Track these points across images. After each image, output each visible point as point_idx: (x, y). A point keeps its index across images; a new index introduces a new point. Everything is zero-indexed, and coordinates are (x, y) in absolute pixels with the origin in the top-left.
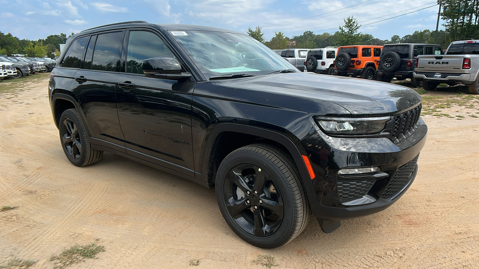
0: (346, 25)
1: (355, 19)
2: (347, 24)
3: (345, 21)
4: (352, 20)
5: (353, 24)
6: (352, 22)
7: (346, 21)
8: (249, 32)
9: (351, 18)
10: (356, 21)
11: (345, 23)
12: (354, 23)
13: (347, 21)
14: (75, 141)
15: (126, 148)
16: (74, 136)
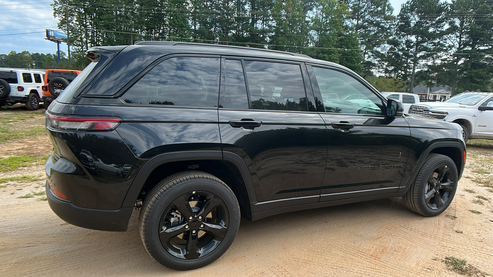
14: (200, 226)
15: (321, 195)
16: (199, 218)
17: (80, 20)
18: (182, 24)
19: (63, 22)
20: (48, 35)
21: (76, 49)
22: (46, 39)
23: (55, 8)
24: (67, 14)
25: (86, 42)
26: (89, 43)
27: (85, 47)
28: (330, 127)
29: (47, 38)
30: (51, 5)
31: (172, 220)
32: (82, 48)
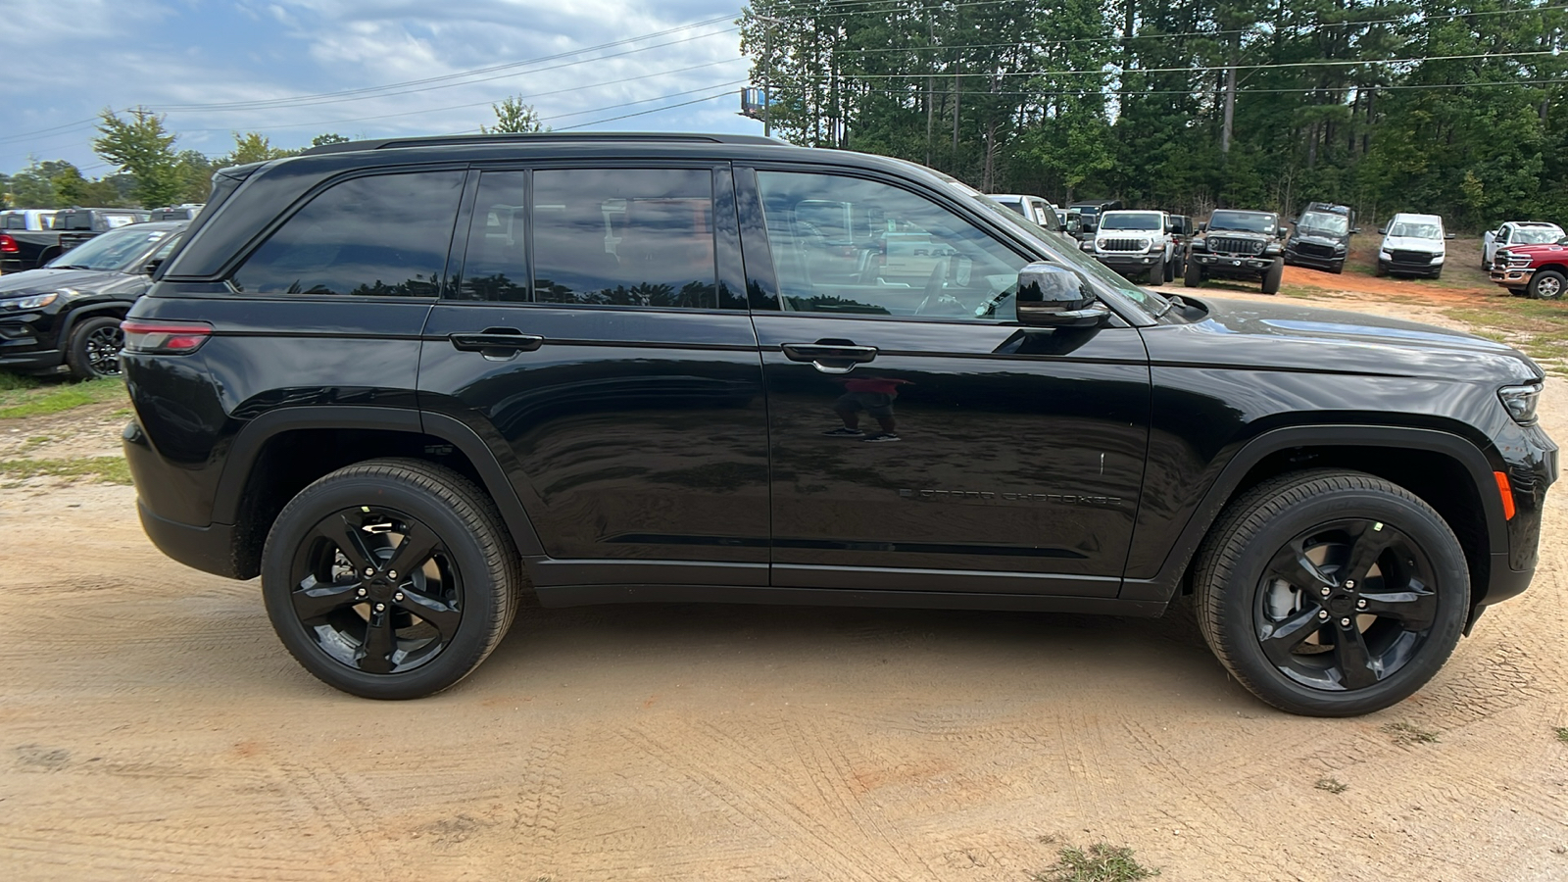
0: (503, 124)
1: (529, 107)
2: (505, 123)
3: (497, 111)
4: (519, 109)
5: (525, 124)
6: (522, 117)
7: (501, 111)
8: (108, 128)
9: (516, 104)
10: (532, 114)
11: (500, 118)
12: (528, 119)
13: (507, 114)
14: (395, 595)
15: (774, 566)
16: (390, 575)
17: (803, 53)
18: (1078, 27)
19: (762, 65)
20: (745, 105)
21: (790, 136)
22: (740, 114)
23: (745, 28)
24: (774, 39)
25: (816, 113)
26: (823, 115)
27: (811, 127)
28: (781, 358)
29: (742, 111)
30: (737, 23)
31: (336, 570)
32: (804, 133)
